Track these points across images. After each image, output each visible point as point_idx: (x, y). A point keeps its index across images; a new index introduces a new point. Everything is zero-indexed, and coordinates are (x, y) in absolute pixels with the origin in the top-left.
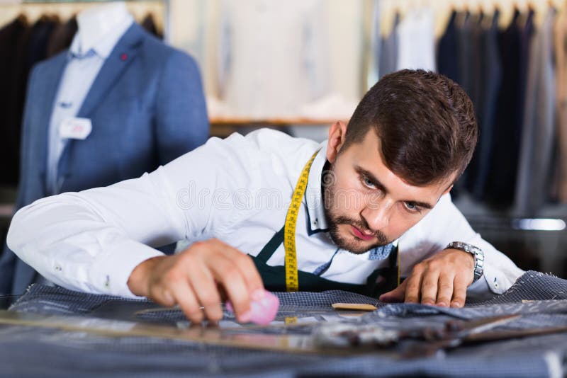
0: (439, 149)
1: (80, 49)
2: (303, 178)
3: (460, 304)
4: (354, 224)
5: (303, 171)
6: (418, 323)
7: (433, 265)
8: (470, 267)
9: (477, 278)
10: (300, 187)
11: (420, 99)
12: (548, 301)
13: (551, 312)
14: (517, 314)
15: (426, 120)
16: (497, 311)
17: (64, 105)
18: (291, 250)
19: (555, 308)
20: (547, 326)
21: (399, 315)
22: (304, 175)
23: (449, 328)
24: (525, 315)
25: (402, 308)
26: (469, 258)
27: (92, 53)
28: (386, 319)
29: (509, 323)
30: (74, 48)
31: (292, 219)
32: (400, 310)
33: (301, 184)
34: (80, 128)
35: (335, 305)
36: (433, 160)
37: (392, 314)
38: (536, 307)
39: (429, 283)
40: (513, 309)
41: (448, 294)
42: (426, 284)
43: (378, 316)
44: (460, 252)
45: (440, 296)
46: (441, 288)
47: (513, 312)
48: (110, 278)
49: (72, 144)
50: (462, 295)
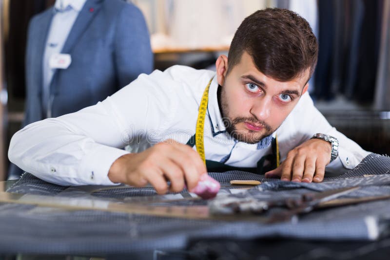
0: (294, 53)
1: (62, 6)
2: (205, 97)
3: (319, 179)
4: (247, 121)
5: (204, 92)
6: (285, 195)
7: (302, 151)
8: (328, 152)
9: (333, 158)
10: (203, 104)
11: (273, 24)
12: (381, 175)
13: (381, 184)
14: (357, 186)
15: (281, 36)
16: (343, 184)
17: (52, 45)
18: (200, 148)
19: (384, 181)
20: (376, 195)
21: (273, 189)
22: (205, 95)
23: (304, 199)
24: (362, 186)
25: (276, 184)
26: (328, 145)
27: (70, 8)
28: (263, 192)
29: (349, 194)
30: (58, 5)
31: (201, 126)
32: (274, 186)
33: (204, 102)
34: (63, 61)
35: (232, 182)
36: (291, 61)
37: (268, 189)
38: (372, 180)
39: (298, 165)
40: (354, 183)
41: (311, 172)
42: (296, 165)
43: (258, 190)
44: (321, 141)
45: (306, 173)
46: (307, 168)
47: (354, 185)
48: (94, 173)
49: (58, 72)
50: (322, 172)
